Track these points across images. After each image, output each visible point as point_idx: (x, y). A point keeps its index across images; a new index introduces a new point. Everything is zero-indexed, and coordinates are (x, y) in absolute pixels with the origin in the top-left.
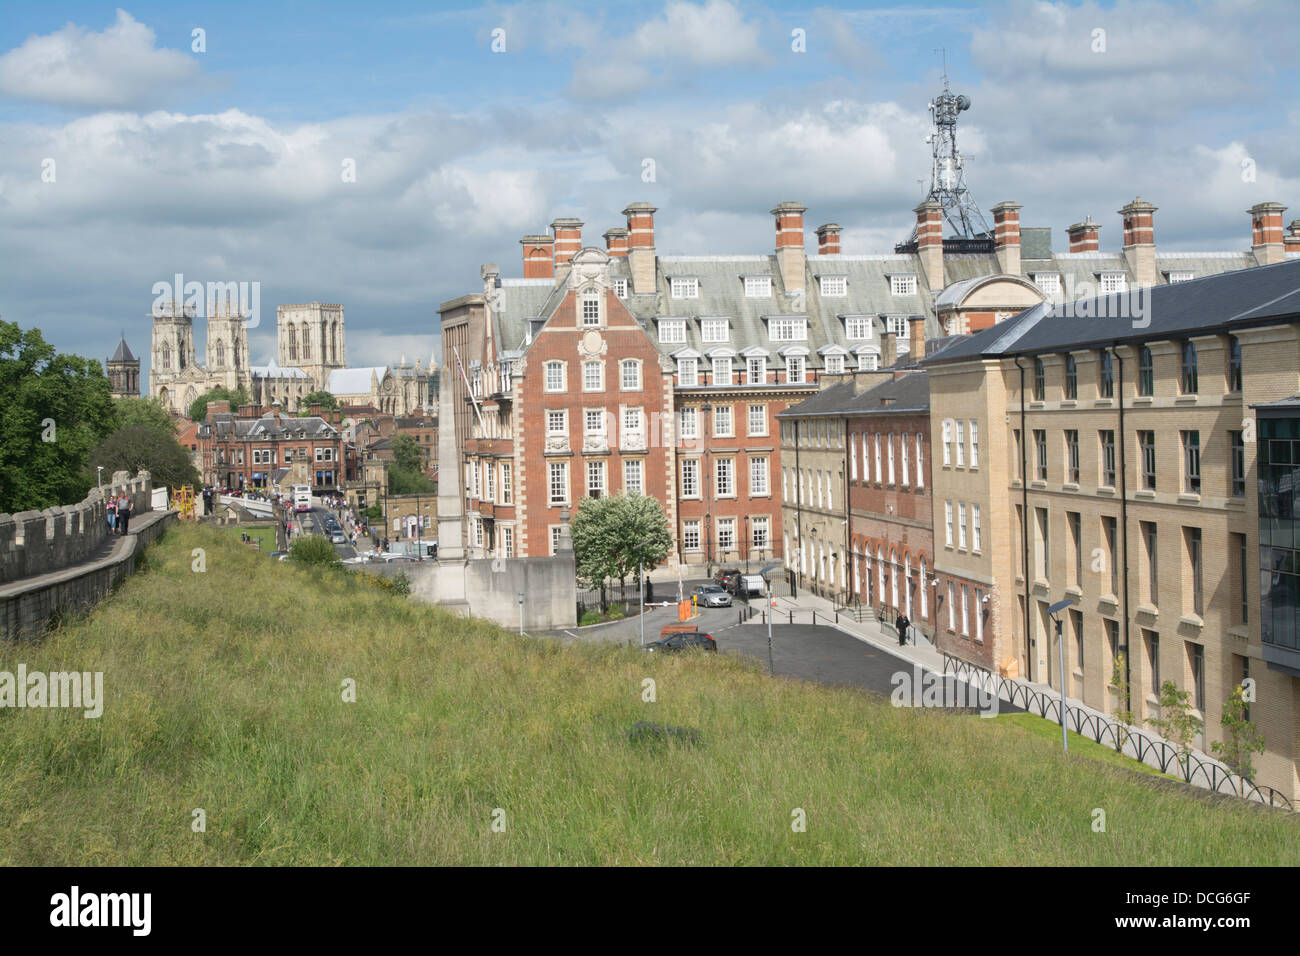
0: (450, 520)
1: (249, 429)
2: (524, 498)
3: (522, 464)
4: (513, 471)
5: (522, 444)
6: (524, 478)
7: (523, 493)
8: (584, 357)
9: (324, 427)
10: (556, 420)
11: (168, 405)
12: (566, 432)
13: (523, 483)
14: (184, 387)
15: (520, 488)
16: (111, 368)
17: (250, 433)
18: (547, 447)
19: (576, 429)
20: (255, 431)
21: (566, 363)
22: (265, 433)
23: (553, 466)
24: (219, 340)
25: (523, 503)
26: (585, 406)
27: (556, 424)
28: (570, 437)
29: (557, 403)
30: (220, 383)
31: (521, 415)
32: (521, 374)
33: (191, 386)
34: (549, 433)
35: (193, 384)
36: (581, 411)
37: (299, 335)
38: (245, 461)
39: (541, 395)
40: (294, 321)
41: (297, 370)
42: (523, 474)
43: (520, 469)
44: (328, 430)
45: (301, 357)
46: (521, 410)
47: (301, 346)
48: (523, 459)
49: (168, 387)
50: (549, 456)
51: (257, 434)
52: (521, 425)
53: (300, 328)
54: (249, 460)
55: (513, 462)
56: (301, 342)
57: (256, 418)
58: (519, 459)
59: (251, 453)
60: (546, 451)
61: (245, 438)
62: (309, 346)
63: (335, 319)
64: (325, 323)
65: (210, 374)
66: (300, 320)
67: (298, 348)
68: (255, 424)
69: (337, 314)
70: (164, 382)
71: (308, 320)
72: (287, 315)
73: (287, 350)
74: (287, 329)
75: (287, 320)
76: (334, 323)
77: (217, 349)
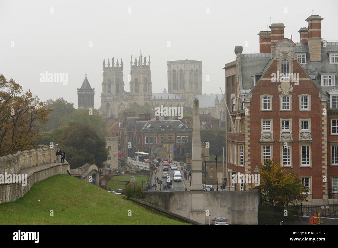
0: (196, 171)
1: (143, 126)
2: (250, 163)
3: (249, 146)
4: (244, 149)
5: (249, 136)
6: (249, 153)
7: (249, 160)
8: (281, 93)
9: (182, 126)
10: (267, 124)
11: (110, 112)
12: (271, 131)
13: (249, 155)
14: (118, 103)
15: (248, 158)
16: (80, 93)
17: (144, 128)
18: (261, 138)
19: (276, 129)
20: (146, 127)
21: (272, 96)
22: (151, 127)
23: (264, 148)
24: (136, 79)
25: (249, 165)
26: (281, 118)
27: (267, 127)
28: (273, 133)
29: (267, 115)
30: (136, 102)
31: (248, 122)
32: (249, 101)
33: (122, 103)
34: (263, 131)
35: (123, 102)
36: (279, 120)
37: (178, 77)
38: (141, 142)
39: (259, 111)
40: (176, 69)
41: (176, 95)
42: (249, 151)
43: (247, 148)
44: (184, 127)
45: (179, 88)
46: (249, 119)
47: (179, 83)
48: (249, 144)
49: (110, 103)
50: (263, 142)
51: (147, 128)
52: (249, 127)
53: (179, 73)
54: (143, 141)
55: (244, 145)
56: (179, 80)
57: (147, 120)
58: (247, 143)
59: (144, 138)
60: (261, 140)
61: (141, 130)
62: (183, 83)
63: (197, 68)
64: (192, 70)
65: (131, 96)
66: (179, 69)
67: (178, 83)
68: (147, 123)
69: (198, 66)
70: (108, 100)
71: (183, 69)
72: (172, 67)
73: (172, 84)
74: (172, 73)
75: (172, 69)
76: (197, 71)
77: (135, 83)
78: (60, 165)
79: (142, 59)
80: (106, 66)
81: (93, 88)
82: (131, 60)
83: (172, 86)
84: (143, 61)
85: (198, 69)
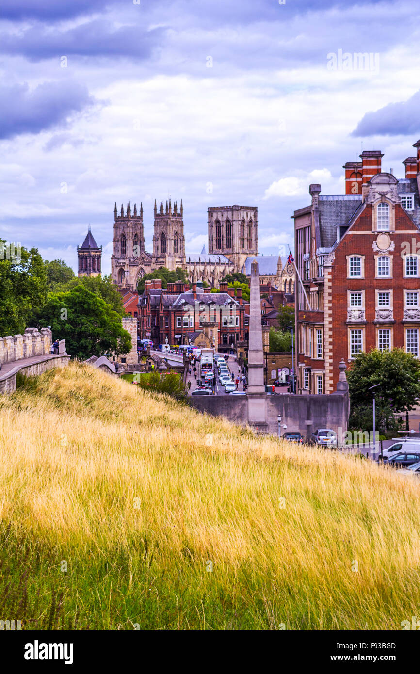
0: (256, 366)
1: (174, 301)
2: (331, 354)
3: (330, 329)
4: (324, 334)
5: (330, 315)
6: (331, 340)
7: (330, 350)
8: (377, 253)
9: (229, 301)
10: (356, 298)
11: (124, 282)
12: (363, 308)
13: (330, 344)
14: (136, 269)
15: (328, 347)
16: (80, 254)
17: (174, 304)
18: (348, 317)
19: (370, 305)
20: (178, 303)
21: (364, 257)
22: (185, 304)
23: (353, 332)
24: (163, 233)
25: (330, 358)
26: (377, 289)
27: (356, 301)
28: (366, 311)
29: (356, 286)
30: (163, 266)
31: (330, 294)
32: (330, 265)
33: (142, 269)
34: (351, 308)
35: (143, 266)
36: (375, 292)
37: (224, 230)
38: (170, 325)
39: (345, 279)
40: (220, 219)
41: (221, 256)
42: (330, 336)
43: (328, 333)
44: (232, 303)
45: (225, 247)
46: (330, 291)
47: (225, 239)
48: (331, 326)
49: (125, 269)
50: (350, 324)
51: (179, 305)
52: (330, 301)
53: (224, 225)
54: (173, 324)
55: (323, 328)
56: (225, 235)
57: (180, 293)
58: (328, 326)
59: (175, 319)
60: (348, 320)
61: (170, 307)
62: (231, 239)
63: (251, 217)
64: (243, 221)
65: (155, 259)
66: (225, 218)
67: (223, 240)
68: (179, 298)
69: (253, 213)
70: (122, 264)
71: (230, 218)
72: (215, 215)
73: (214, 241)
74: (214, 225)
75: (214, 219)
76: (251, 221)
77: (161, 240)
78: (58, 358)
79: (170, 205)
80: (119, 214)
81: (99, 247)
82: (155, 206)
83: (215, 243)
84: (172, 206)
85: (253, 218)
